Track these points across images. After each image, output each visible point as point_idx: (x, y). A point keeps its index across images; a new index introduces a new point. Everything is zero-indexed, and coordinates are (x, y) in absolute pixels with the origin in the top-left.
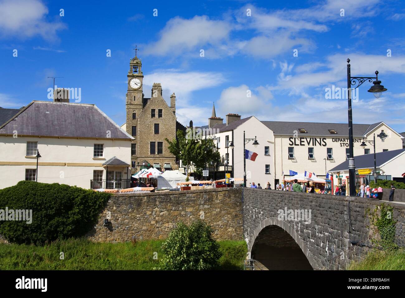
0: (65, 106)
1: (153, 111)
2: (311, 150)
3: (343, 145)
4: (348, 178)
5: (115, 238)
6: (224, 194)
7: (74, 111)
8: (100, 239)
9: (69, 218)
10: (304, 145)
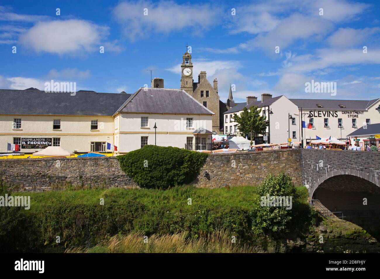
0: (163, 90)
1: (202, 92)
2: (326, 120)
3: (350, 116)
4: (364, 141)
5: (211, 185)
6: (288, 153)
7: (170, 94)
8: (202, 186)
9: (181, 171)
10: (321, 116)
